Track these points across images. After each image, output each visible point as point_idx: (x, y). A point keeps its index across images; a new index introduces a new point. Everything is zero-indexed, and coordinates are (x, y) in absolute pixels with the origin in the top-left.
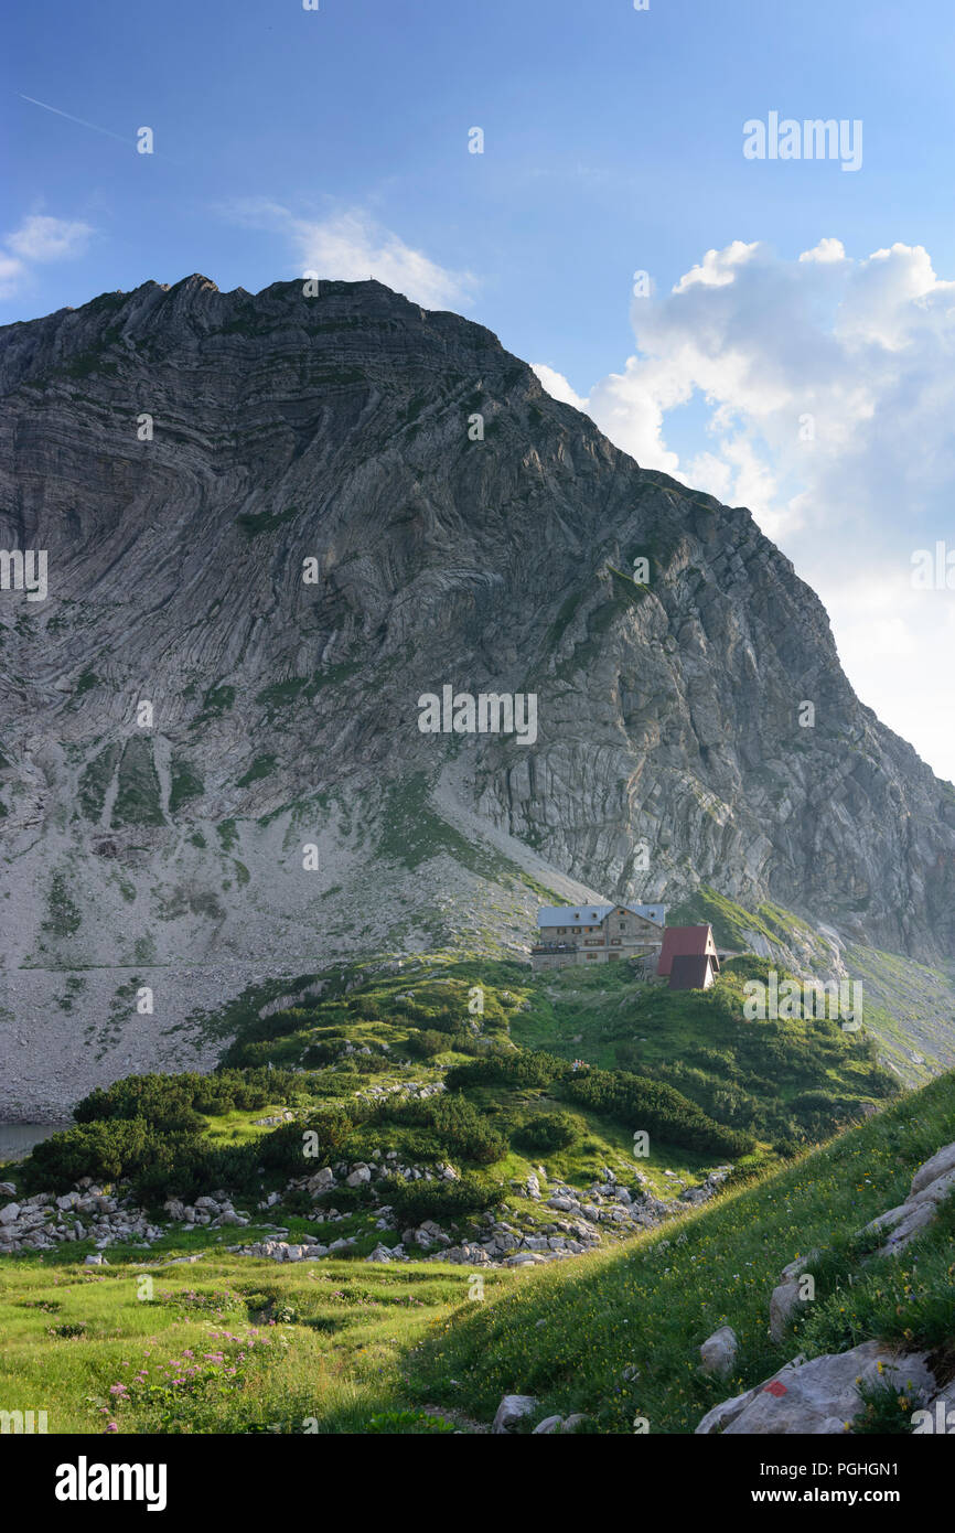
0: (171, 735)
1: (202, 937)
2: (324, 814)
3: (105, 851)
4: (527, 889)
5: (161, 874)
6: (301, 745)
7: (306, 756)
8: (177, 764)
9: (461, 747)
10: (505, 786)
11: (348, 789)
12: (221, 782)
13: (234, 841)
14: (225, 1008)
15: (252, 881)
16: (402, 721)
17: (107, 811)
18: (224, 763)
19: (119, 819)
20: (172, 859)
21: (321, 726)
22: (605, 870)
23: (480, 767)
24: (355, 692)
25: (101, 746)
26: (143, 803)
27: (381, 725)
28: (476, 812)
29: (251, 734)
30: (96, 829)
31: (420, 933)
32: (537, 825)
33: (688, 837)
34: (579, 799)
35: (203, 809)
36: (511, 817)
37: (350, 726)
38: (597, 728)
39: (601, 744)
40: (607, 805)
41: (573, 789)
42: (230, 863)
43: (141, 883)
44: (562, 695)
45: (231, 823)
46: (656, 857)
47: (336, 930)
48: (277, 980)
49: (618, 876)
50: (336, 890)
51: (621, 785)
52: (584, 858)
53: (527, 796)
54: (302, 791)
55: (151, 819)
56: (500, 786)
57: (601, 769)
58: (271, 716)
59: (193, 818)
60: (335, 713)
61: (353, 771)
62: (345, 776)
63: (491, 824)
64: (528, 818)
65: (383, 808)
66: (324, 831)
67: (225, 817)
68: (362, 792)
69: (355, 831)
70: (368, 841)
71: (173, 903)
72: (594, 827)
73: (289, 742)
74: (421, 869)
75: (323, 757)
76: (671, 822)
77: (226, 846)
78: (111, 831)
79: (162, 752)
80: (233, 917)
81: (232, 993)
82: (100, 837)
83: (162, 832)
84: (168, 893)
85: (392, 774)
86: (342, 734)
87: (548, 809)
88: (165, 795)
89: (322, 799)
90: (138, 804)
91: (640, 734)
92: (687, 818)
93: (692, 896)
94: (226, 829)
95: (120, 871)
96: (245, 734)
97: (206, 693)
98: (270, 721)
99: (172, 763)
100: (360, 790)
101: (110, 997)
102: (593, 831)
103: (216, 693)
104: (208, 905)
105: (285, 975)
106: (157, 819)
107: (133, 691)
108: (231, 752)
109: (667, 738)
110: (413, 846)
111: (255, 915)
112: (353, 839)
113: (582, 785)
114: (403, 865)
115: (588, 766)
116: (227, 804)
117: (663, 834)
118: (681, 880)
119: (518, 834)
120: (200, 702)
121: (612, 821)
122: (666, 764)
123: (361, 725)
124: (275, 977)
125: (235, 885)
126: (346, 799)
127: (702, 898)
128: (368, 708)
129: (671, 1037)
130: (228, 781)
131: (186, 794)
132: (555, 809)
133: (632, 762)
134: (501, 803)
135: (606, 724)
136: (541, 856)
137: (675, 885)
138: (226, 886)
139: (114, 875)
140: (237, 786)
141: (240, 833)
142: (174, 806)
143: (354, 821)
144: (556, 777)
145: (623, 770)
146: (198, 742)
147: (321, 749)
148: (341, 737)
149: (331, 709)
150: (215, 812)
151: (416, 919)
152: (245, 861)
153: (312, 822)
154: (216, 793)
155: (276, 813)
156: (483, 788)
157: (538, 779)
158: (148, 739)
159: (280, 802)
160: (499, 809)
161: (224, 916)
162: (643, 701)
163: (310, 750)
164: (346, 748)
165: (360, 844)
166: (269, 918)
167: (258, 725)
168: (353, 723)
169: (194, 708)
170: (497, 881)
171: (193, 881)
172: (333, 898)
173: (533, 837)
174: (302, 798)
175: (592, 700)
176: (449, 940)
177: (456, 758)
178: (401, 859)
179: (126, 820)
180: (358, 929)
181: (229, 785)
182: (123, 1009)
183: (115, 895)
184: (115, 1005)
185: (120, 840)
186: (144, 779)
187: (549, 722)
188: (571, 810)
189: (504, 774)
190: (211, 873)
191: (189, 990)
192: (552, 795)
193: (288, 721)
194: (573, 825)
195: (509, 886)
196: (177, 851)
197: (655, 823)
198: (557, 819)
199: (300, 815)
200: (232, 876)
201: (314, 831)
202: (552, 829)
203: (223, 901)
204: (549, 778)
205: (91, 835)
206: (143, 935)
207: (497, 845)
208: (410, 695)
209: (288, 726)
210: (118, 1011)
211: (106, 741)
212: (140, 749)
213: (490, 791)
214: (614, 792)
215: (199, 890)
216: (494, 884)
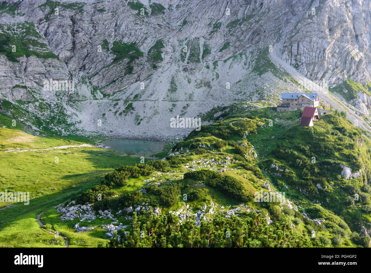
0: (205, 37)
1: (206, 93)
2: (241, 59)
3: (185, 70)
4: (291, 82)
5: (198, 76)
6: (237, 39)
7: (238, 43)
8: (205, 45)
9: (281, 38)
10: (290, 51)
11: (248, 52)
12: (215, 50)
13: (217, 67)
14: (207, 113)
15: (220, 78)
16: (265, 32)
17: (186, 59)
18: (217, 45)
19: (189, 61)
20: (201, 72)
21: (242, 34)
22: (317, 75)
23: (285, 45)
24: (252, 24)
25: (187, 40)
26: (196, 57)
27: (259, 33)
28: (281, 58)
29: (224, 36)
30: (183, 64)
31: (257, 95)
32: (298, 62)
33: (346, 64)
34: (311, 55)
35: (210, 58)
36: (291, 60)
37: (250, 33)
38: (319, 33)
39: (320, 38)
40: (319, 56)
41: (309, 51)
42: (215, 73)
43: (192, 78)
44: (309, 24)
45: (217, 62)
46: (333, 70)
47: (238, 93)
48: (220, 107)
49: (320, 77)
50: (240, 81)
51: (324, 50)
52: (311, 71)
53: (296, 54)
54: (236, 52)
55: (197, 61)
56: (289, 51)
57: (319, 45)
58: (230, 31)
59: (207, 60)
60: (246, 30)
61: (250, 46)
62: (248, 48)
63: (285, 62)
64: (296, 60)
65: (256, 57)
66: (240, 64)
67: (215, 60)
68: (252, 53)
69: (248, 64)
70: (251, 67)
71: (200, 84)
72: (315, 63)
73: (234, 38)
74: (263, 76)
75: (242, 43)
76: (341, 60)
77: (214, 68)
78: (187, 64)
79: (202, 42)
80: (213, 88)
81: (209, 109)
82: (184, 66)
83: (199, 65)
84: (199, 81)
85: (260, 47)
86: (248, 36)
87: (302, 58)
88: (201, 54)
89: (241, 54)
90: (194, 57)
91: (334, 34)
92: (346, 58)
93: (344, 82)
94: (215, 64)
95: (188, 75)
96: (223, 36)
97: (214, 25)
98: (229, 33)
99: (204, 45)
100: (251, 52)
101: (182, 109)
102: (315, 64)
103: (217, 24)
104: (208, 85)
105: (222, 105)
106: (198, 61)
107: (196, 25)
108: (219, 42)
109: (343, 34)
110: (262, 69)
111: (219, 88)
112: (247, 66)
113: (312, 51)
114: (258, 74)
115: (315, 45)
116: (216, 56)
117: (337, 64)
118: (341, 77)
119: (293, 65)
120: (212, 27)
121: (320, 61)
122: (342, 42)
123: (253, 33)
124: (220, 105)
125: (215, 79)
126: (247, 55)
127: (346, 82)
128: (255, 28)
129: (294, 141)
130: (217, 50)
131: (206, 54)
132: (304, 58)
133: (329, 43)
134: (289, 56)
135: (322, 32)
136: (298, 71)
137: (339, 79)
138: (213, 79)
139: (187, 76)
140: (219, 51)
141: (219, 64)
142: (203, 57)
143: (248, 61)
144: (305, 49)
145: (326, 46)
146: (211, 39)
147: (242, 40)
148: (247, 37)
149: (246, 29)
150: (213, 59)
151: (257, 91)
152: (218, 72)
153: (237, 62)
154: (214, 53)
155: (228, 59)
156: (284, 51)
157: (299, 49)
158: (198, 38)
159: (230, 56)
160: (288, 58)
161: (211, 88)
162: (336, 24)
163: (239, 41)
164: (249, 40)
165: (248, 68)
166: (222, 89)
167: (226, 34)
168: (251, 33)
169: (211, 29)
170: (282, 80)
171: (205, 78)
172: (238, 84)
173: (297, 66)
174: (236, 55)
175: (318, 25)
176: (264, 98)
177: (279, 42)
178: (258, 73)
179: (191, 61)
180: (243, 93)
181: (217, 51)
182: (184, 112)
183: (186, 82)
184: (182, 111)
185: (189, 67)
186: (196, 50)
187: (304, 32)
188: (309, 58)
189: (290, 47)
190: (210, 76)
191: (200, 108)
192: (303, 54)
193: (234, 32)
194: (309, 62)
195: (286, 81)
196: (202, 70)
197: (335, 60)
198: (304, 60)
199: (235, 59)
200: (215, 77)
201: (237, 64)
202: (302, 63)
203: (212, 84)
204: (303, 49)
205: (182, 66)
206: (191, 93)
207: (285, 69)
208: (268, 24)
209: (234, 34)
210: (183, 113)
211: (188, 39)
212: (196, 41)
213: (286, 52)
214: (322, 52)
215: (206, 80)
216: (281, 81)
